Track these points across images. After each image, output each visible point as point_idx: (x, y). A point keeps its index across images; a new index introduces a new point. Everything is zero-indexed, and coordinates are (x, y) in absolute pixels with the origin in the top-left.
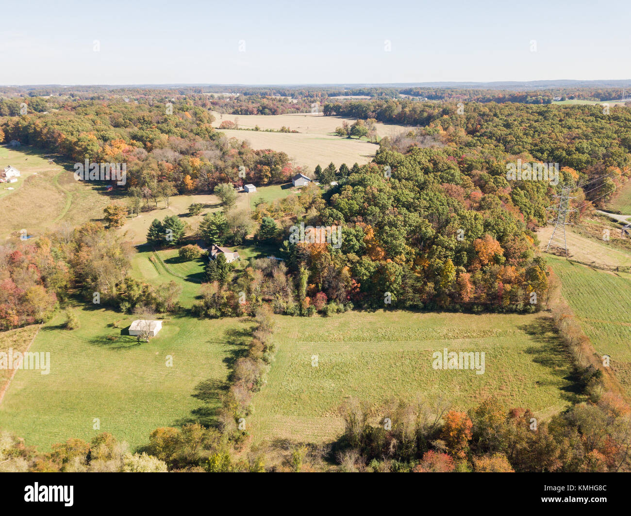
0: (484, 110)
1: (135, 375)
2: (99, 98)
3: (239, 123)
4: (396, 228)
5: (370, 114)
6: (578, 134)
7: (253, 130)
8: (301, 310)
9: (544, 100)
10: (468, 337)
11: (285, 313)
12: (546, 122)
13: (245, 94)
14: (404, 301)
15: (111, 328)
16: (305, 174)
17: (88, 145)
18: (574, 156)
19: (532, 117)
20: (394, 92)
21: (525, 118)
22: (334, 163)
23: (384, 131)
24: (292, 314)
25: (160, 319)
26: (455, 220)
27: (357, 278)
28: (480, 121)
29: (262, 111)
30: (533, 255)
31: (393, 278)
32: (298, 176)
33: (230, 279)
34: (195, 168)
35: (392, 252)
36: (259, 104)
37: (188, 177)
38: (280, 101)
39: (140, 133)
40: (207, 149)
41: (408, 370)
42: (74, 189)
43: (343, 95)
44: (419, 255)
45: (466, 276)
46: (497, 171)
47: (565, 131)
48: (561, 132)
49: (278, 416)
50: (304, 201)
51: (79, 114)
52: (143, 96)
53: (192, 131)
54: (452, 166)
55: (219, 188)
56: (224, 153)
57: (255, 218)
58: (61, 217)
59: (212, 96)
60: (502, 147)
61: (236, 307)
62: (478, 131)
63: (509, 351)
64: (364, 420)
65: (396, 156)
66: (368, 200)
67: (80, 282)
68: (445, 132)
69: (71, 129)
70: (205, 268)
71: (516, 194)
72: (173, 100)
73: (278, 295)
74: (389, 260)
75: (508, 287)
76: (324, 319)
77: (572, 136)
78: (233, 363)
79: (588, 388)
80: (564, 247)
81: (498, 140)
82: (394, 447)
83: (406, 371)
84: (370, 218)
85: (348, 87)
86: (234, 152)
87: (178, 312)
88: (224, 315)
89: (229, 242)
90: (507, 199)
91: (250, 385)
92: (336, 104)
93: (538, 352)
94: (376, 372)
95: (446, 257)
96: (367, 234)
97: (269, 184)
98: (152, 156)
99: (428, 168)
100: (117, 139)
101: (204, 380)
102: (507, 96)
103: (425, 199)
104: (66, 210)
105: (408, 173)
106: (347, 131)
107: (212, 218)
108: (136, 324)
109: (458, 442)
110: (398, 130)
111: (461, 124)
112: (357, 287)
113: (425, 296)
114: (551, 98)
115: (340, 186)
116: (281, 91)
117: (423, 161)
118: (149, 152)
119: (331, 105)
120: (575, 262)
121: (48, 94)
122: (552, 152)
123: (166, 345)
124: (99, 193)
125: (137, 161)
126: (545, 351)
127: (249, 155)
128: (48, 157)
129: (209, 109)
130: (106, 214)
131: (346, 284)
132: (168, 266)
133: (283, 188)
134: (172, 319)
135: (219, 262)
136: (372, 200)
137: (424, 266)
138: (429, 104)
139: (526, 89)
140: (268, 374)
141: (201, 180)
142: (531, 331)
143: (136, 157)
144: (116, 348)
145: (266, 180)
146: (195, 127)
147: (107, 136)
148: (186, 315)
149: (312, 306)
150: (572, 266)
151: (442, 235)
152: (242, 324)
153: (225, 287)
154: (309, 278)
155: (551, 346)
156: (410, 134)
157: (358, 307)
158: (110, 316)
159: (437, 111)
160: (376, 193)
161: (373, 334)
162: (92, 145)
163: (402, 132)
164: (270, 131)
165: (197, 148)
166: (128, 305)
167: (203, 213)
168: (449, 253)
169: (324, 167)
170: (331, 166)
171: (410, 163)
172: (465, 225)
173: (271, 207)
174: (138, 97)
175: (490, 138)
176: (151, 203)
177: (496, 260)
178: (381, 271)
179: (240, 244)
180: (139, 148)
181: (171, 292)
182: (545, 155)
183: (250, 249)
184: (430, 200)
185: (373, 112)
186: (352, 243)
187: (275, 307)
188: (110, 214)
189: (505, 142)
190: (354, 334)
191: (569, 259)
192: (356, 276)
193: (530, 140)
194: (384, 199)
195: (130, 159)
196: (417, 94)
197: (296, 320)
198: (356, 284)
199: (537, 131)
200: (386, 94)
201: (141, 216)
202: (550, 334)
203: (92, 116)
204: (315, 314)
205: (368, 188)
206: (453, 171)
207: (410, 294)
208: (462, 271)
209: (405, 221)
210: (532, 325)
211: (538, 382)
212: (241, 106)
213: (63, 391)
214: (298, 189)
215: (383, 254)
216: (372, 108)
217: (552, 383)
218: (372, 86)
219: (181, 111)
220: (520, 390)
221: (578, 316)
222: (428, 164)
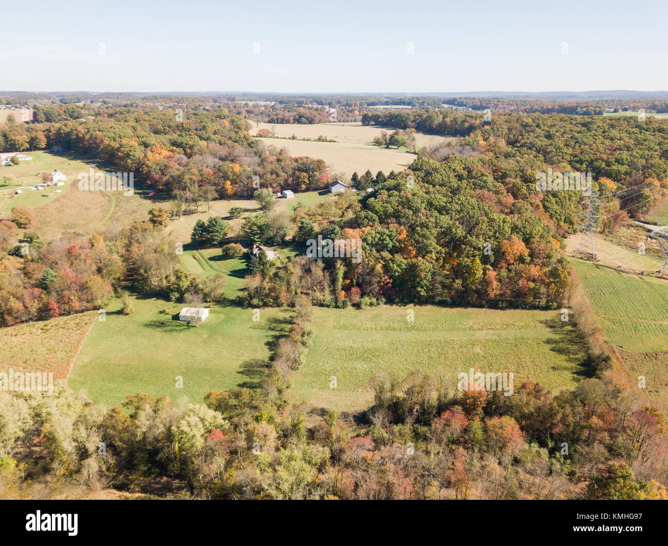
0: (527, 121)
1: (186, 354)
2: (132, 105)
3: (276, 131)
4: (428, 229)
5: (410, 123)
6: (620, 146)
7: (289, 138)
8: (336, 302)
9: (595, 111)
10: (492, 329)
11: (322, 305)
12: (589, 133)
13: (281, 103)
14: (433, 297)
15: (163, 314)
16: (342, 181)
17: (131, 151)
18: (613, 167)
19: (575, 129)
20: (436, 102)
21: (568, 129)
22: (370, 171)
23: (423, 141)
24: (328, 306)
25: (206, 307)
26: (484, 222)
27: (389, 274)
28: (522, 132)
29: (298, 120)
30: (556, 256)
31: (423, 274)
32: (335, 183)
33: (271, 274)
34: (234, 174)
35: (423, 251)
36: (295, 113)
37: (228, 183)
38: (317, 110)
39: (180, 140)
40: (246, 155)
41: (435, 356)
42: (117, 193)
43: (383, 104)
44: (449, 255)
45: (492, 274)
46: (531, 179)
47: (607, 142)
48: (602, 143)
49: (315, 390)
50: (340, 206)
51: (119, 121)
52: (176, 104)
53: (230, 138)
54: (486, 173)
55: (259, 193)
56: (262, 160)
57: (294, 220)
58: (106, 219)
59: (247, 104)
60: (541, 157)
61: (276, 298)
62: (519, 142)
63: (529, 341)
64: (392, 390)
65: (431, 163)
66: (402, 204)
67: (132, 275)
68: (485, 143)
69: (113, 135)
70: (247, 265)
71: (547, 201)
72: (207, 108)
73: (315, 288)
74: (420, 258)
75: (532, 285)
76: (357, 311)
77: (613, 147)
78: (274, 346)
79: (598, 372)
80: (591, 252)
81: (538, 151)
82: (417, 411)
83: (432, 356)
84: (403, 220)
85: (388, 96)
86: (273, 159)
87: (222, 302)
88: (265, 305)
89: (270, 242)
90: (538, 206)
91: (290, 363)
92: (375, 113)
93: (556, 342)
94: (405, 356)
95: (474, 256)
96: (400, 234)
97: (307, 190)
98: (192, 161)
99: (462, 175)
100: (158, 146)
101: (248, 359)
102: (556, 107)
103: (457, 203)
104: (111, 212)
105: (442, 180)
106: (385, 141)
107: (254, 220)
108: (185, 311)
109: (474, 409)
110: (438, 140)
111: (502, 134)
112: (389, 282)
113: (453, 293)
114: (603, 109)
115: (376, 191)
116: (318, 99)
117: (458, 168)
118: (189, 158)
119: (370, 114)
120: (601, 265)
121: (79, 101)
122: (591, 163)
123: (213, 330)
124: (141, 197)
125: (177, 167)
126: (563, 342)
127: (288, 162)
128: (91, 162)
129: (245, 117)
130: (150, 216)
131: (379, 279)
132: (212, 262)
133: (320, 194)
134: (217, 308)
135: (260, 258)
136: (407, 204)
137: (453, 264)
138: (471, 114)
139: (579, 100)
140: (306, 356)
141: (240, 186)
142: (552, 325)
143: (177, 163)
144: (168, 331)
145: (304, 186)
146: (233, 135)
147: (148, 142)
148: (231, 305)
149: (347, 299)
150: (598, 269)
151: (471, 236)
152: (282, 313)
153: (267, 280)
154: (344, 274)
155: (569, 338)
156: (449, 145)
157: (390, 302)
158: (161, 304)
159: (479, 121)
160: (410, 196)
161: (403, 325)
162: (134, 151)
163: (441, 142)
164: (307, 140)
165: (235, 154)
166: (177, 295)
167: (243, 217)
168: (477, 253)
169: (360, 175)
170: (368, 173)
171: (445, 170)
172: (494, 227)
173: (309, 211)
174: (171, 104)
175: (530, 148)
176: (192, 207)
177: (521, 260)
178: (412, 269)
179: (279, 245)
180: (179, 155)
181: (217, 283)
182: (584, 166)
183: (289, 249)
184: (462, 204)
185: (412, 122)
186: (385, 242)
187: (313, 299)
188: (154, 216)
189: (545, 153)
190: (386, 325)
191: (596, 263)
192: (389, 272)
193: (570, 151)
194: (417, 202)
195: (171, 165)
196: (461, 104)
197: (332, 311)
198: (388, 280)
199: (578, 142)
200: (428, 104)
201: (183, 219)
202: (569, 328)
203: (133, 123)
204: (349, 306)
205: (402, 192)
206: (485, 178)
207: (439, 290)
208: (489, 269)
209: (436, 222)
210: (553, 320)
211: (553, 368)
212: (277, 115)
213: (124, 365)
214: (335, 195)
215: (414, 252)
216: (412, 118)
217: (566, 368)
218: (414, 95)
219: (218, 119)
220: (536, 373)
221: (597, 313)
222: (462, 172)
